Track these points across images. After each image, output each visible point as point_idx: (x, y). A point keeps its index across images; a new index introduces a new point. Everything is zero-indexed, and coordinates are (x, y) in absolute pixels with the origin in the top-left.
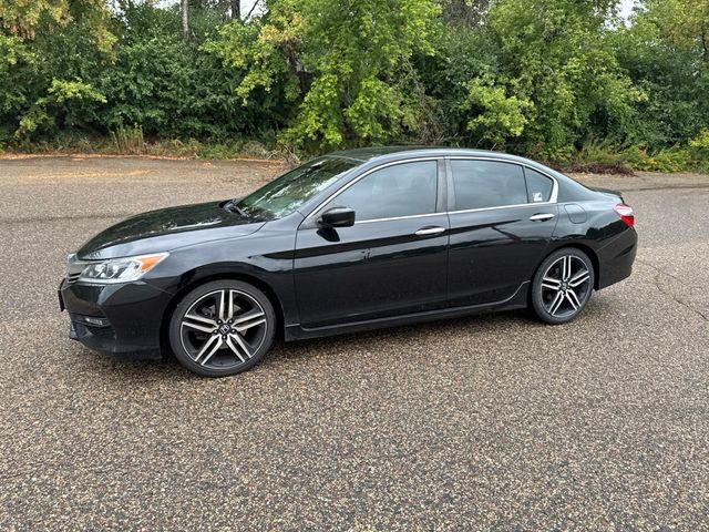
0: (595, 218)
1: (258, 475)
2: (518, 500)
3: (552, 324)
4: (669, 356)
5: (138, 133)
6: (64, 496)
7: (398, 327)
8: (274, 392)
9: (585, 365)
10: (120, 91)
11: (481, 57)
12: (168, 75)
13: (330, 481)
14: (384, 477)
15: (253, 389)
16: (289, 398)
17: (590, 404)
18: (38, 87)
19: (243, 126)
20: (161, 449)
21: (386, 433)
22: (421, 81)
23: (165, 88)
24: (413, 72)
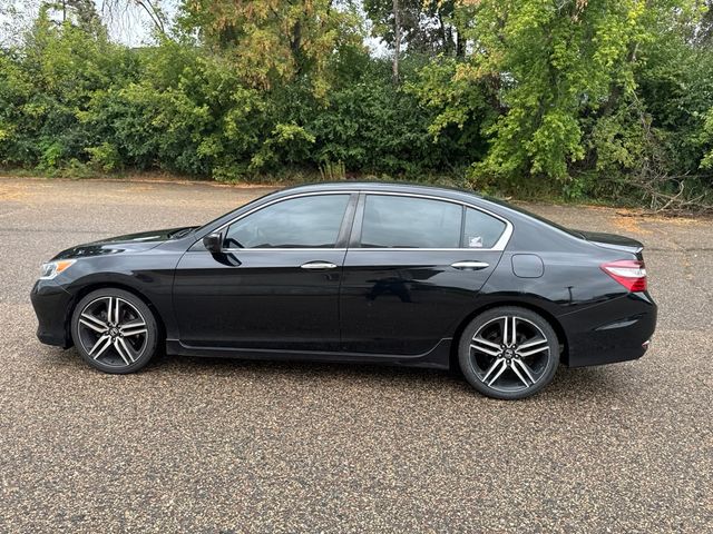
5: (339, 169)
10: (329, 132)
12: (371, 117)
19: (438, 162)
22: (648, 111)
23: (368, 129)
24: (638, 102)
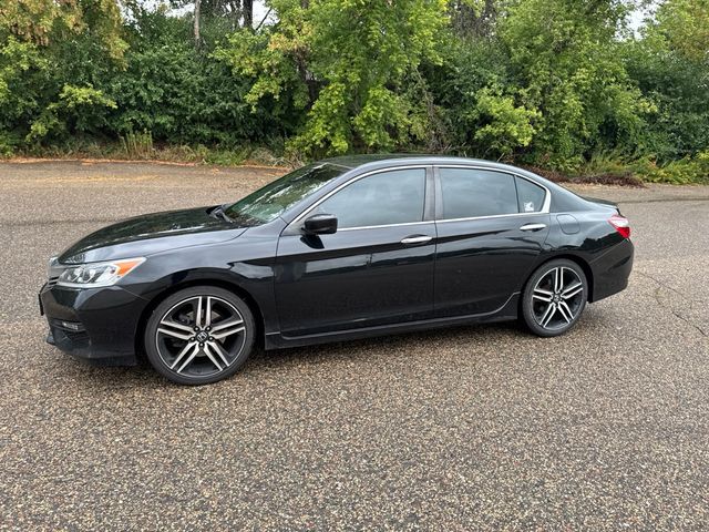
0: (592, 229)
1: (221, 488)
2: (487, 522)
3: (543, 336)
4: (662, 371)
5: (147, 139)
6: (19, 506)
7: (386, 337)
8: (249, 402)
9: (574, 380)
10: (130, 97)
11: (490, 67)
12: (179, 82)
13: (294, 497)
14: (351, 493)
15: (229, 399)
16: (264, 409)
17: (574, 422)
18: (50, 92)
19: (252, 133)
20: (126, 459)
21: (359, 447)
22: (429, 90)
23: (175, 95)
24: (422, 82)
